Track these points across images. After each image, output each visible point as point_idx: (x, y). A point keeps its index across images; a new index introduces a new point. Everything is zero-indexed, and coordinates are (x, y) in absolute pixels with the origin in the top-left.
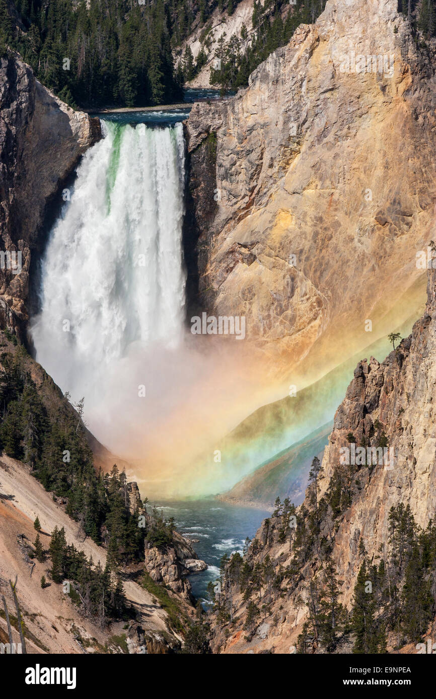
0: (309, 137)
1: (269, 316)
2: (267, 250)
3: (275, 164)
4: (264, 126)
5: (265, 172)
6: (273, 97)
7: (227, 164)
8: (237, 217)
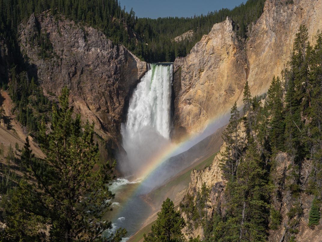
0: (206, 68)
1: (194, 120)
2: (194, 101)
3: (197, 76)
4: (194, 65)
5: (194, 78)
6: (196, 56)
7: (184, 76)
8: (186, 91)
